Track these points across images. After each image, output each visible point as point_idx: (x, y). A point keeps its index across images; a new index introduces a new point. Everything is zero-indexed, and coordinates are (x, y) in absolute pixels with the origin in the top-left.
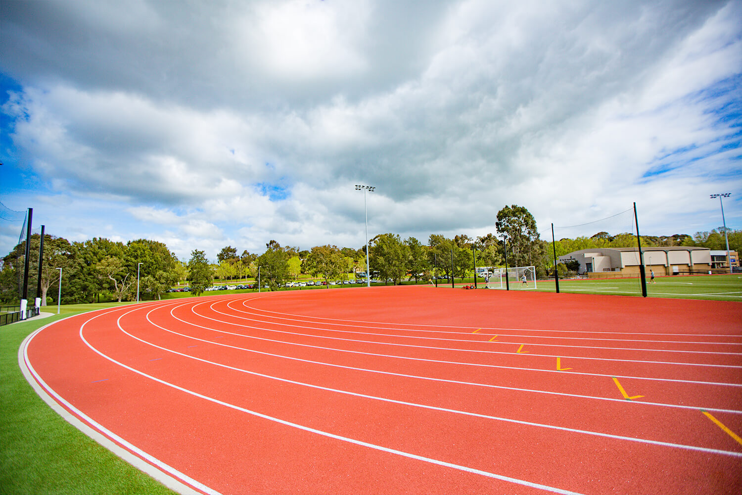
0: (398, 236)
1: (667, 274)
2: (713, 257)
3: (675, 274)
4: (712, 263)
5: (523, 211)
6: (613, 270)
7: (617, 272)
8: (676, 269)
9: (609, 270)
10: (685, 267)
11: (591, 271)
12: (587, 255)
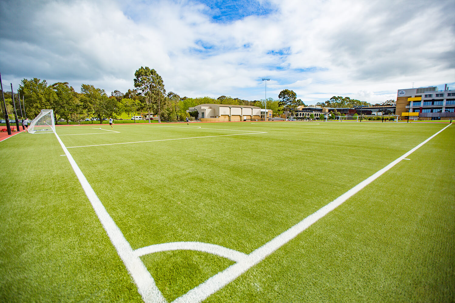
0: (45, 81)
1: (241, 120)
2: (262, 113)
3: (245, 120)
4: (261, 116)
5: (153, 72)
6: (215, 117)
7: (217, 118)
8: (245, 118)
9: (213, 117)
10: (249, 117)
11: (204, 118)
12: (203, 108)
